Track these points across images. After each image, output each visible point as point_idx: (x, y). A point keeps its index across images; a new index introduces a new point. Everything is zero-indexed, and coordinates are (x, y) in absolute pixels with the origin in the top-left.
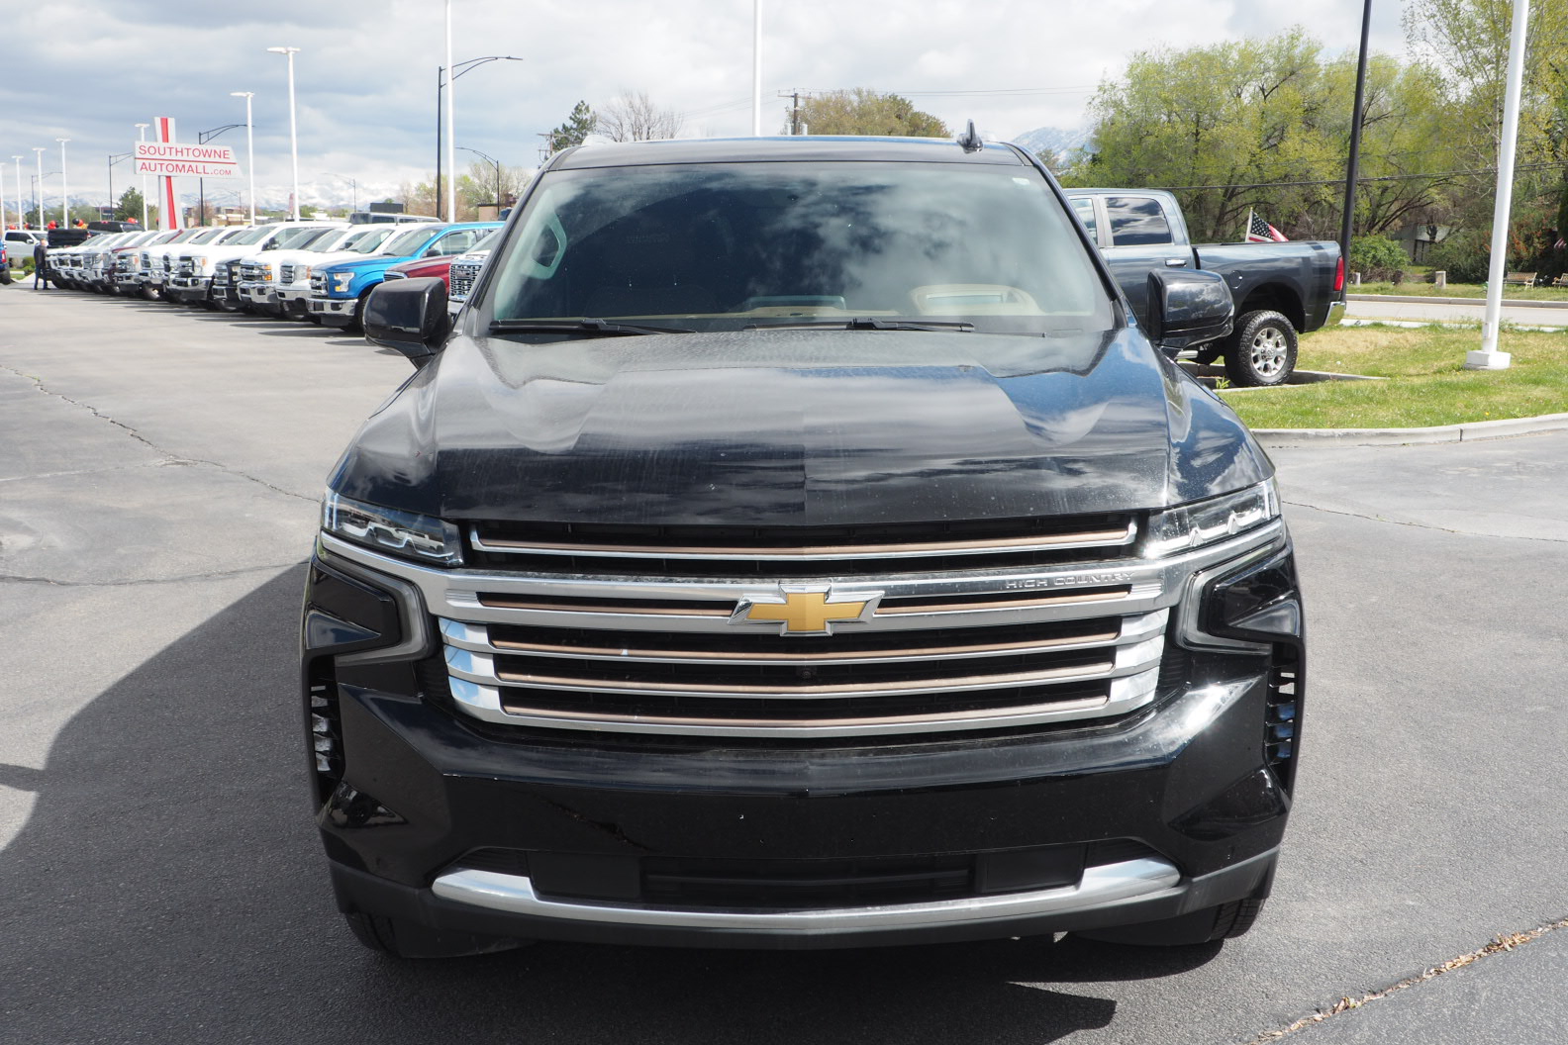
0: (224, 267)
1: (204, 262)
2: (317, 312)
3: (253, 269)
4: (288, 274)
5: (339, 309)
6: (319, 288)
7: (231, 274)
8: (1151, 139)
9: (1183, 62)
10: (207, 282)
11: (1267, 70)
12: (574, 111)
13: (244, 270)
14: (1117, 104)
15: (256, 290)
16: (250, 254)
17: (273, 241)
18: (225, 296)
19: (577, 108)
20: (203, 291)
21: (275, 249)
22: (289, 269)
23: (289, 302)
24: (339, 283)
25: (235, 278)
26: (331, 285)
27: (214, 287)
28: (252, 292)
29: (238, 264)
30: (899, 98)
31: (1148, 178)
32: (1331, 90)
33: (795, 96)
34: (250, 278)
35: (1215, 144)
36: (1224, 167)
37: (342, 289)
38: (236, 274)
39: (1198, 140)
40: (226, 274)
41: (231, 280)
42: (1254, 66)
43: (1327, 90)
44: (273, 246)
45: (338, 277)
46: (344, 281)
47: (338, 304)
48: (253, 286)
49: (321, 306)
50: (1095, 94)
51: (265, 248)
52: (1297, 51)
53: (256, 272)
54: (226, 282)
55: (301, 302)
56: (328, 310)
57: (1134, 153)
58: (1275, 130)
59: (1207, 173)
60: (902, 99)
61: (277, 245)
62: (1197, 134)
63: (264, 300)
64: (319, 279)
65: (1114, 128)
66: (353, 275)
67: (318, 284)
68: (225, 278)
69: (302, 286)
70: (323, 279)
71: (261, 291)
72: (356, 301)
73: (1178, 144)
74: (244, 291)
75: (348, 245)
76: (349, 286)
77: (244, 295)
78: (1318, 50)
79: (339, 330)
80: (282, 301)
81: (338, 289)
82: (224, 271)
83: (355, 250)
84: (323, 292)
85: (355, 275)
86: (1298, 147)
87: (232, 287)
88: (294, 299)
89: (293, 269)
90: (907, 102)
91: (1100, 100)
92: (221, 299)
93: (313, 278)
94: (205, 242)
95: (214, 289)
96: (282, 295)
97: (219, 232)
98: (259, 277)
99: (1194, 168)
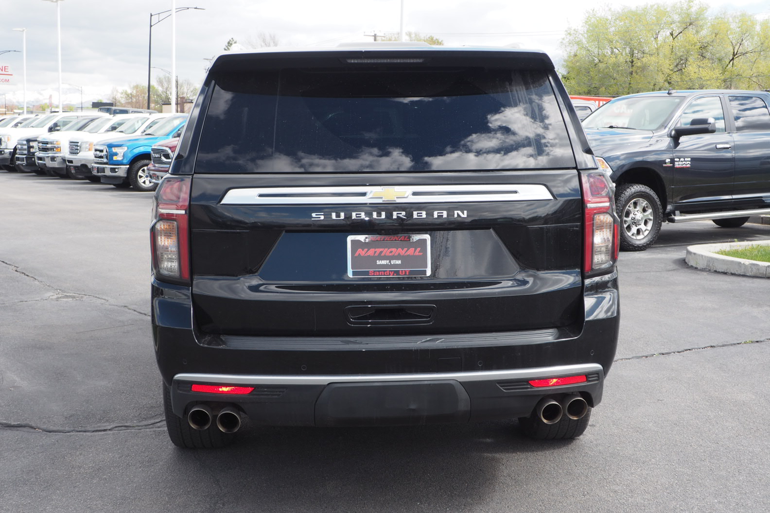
0: (25, 142)
1: (8, 140)
2: (100, 174)
3: (47, 144)
4: (75, 147)
5: (116, 172)
6: (101, 157)
7: (30, 147)
8: (602, 66)
9: (619, 17)
10: (10, 152)
11: (673, 23)
12: (227, 44)
13: (41, 144)
14: (578, 43)
15: (50, 158)
16: (43, 134)
17: (56, 125)
18: (25, 162)
19: (229, 43)
20: (8, 159)
21: (58, 130)
22: (76, 144)
23: (76, 167)
24: (116, 154)
25: (32, 150)
26: (110, 156)
27: (17, 156)
28: (47, 160)
29: (36, 141)
30: (434, 38)
31: (601, 89)
32: (716, 34)
33: (375, 36)
34: (45, 150)
35: (644, 68)
36: (649, 83)
37: (118, 158)
38: (33, 147)
39: (632, 66)
40: (26, 147)
41: (29, 151)
42: (664, 19)
43: (714, 35)
44: (56, 128)
45: (114, 150)
46: (121, 151)
47: (115, 169)
48: (47, 155)
49: (103, 170)
50: (564, 36)
51: (51, 130)
52: (693, 10)
53: (49, 146)
54: (26, 152)
55: (84, 166)
56: (108, 173)
57: (592, 73)
58: (682, 60)
59: (639, 87)
60: (437, 39)
61: (58, 128)
62: (632, 62)
63: (55, 165)
64: (101, 151)
65: (577, 58)
66: (126, 148)
67: (102, 154)
68: (25, 150)
69: (87, 156)
70: (105, 151)
71: (53, 159)
72: (128, 166)
73: (621, 68)
74: (40, 159)
75: (114, 128)
76: (123, 156)
77: (40, 162)
78: (706, 9)
79: (112, 186)
80: (70, 166)
81: (115, 158)
82: (24, 145)
83: (122, 132)
84: (105, 160)
85: (128, 148)
86: (697, 70)
87: (30, 156)
88: (79, 165)
89: (79, 144)
90: (440, 41)
91: (568, 40)
92: (22, 165)
93: (96, 150)
94: (5, 125)
95: (17, 157)
96: (71, 162)
97: (13, 119)
98: (52, 149)
99: (630, 84)
